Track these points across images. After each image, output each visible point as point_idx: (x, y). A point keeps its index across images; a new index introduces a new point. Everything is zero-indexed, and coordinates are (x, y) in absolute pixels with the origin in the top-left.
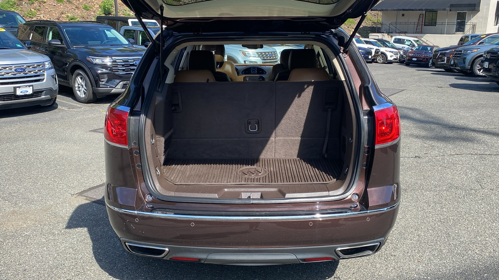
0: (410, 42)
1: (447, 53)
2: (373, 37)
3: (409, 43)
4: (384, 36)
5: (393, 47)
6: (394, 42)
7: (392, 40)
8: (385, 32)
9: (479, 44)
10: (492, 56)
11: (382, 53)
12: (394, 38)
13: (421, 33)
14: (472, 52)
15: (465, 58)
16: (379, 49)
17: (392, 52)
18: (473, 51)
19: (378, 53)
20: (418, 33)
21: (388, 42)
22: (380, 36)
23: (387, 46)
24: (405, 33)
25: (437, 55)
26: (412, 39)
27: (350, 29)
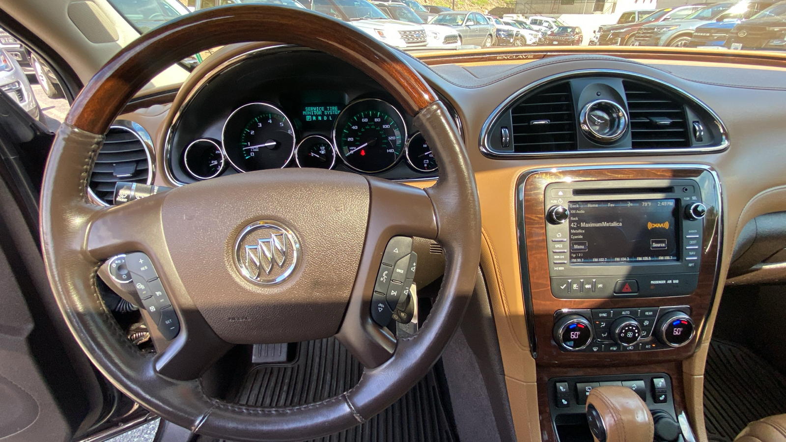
0: (548, 23)
1: (622, 32)
2: (507, 18)
3: (546, 24)
4: (519, 17)
5: (530, 29)
6: (531, 23)
7: (528, 22)
8: (519, 12)
9: (664, 20)
10: (750, 34)
11: (522, 36)
12: (531, 19)
13: (558, 13)
14: (669, 30)
15: (659, 39)
16: (519, 32)
17: (532, 35)
18: (671, 29)
19: (517, 36)
20: (555, 13)
21: (525, 23)
22: (515, 16)
23: (524, 28)
24: (540, 13)
25: (608, 36)
26: (550, 20)
27: (483, 10)
